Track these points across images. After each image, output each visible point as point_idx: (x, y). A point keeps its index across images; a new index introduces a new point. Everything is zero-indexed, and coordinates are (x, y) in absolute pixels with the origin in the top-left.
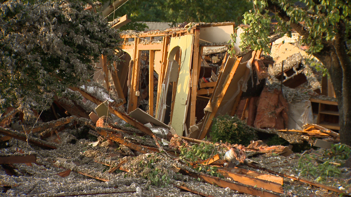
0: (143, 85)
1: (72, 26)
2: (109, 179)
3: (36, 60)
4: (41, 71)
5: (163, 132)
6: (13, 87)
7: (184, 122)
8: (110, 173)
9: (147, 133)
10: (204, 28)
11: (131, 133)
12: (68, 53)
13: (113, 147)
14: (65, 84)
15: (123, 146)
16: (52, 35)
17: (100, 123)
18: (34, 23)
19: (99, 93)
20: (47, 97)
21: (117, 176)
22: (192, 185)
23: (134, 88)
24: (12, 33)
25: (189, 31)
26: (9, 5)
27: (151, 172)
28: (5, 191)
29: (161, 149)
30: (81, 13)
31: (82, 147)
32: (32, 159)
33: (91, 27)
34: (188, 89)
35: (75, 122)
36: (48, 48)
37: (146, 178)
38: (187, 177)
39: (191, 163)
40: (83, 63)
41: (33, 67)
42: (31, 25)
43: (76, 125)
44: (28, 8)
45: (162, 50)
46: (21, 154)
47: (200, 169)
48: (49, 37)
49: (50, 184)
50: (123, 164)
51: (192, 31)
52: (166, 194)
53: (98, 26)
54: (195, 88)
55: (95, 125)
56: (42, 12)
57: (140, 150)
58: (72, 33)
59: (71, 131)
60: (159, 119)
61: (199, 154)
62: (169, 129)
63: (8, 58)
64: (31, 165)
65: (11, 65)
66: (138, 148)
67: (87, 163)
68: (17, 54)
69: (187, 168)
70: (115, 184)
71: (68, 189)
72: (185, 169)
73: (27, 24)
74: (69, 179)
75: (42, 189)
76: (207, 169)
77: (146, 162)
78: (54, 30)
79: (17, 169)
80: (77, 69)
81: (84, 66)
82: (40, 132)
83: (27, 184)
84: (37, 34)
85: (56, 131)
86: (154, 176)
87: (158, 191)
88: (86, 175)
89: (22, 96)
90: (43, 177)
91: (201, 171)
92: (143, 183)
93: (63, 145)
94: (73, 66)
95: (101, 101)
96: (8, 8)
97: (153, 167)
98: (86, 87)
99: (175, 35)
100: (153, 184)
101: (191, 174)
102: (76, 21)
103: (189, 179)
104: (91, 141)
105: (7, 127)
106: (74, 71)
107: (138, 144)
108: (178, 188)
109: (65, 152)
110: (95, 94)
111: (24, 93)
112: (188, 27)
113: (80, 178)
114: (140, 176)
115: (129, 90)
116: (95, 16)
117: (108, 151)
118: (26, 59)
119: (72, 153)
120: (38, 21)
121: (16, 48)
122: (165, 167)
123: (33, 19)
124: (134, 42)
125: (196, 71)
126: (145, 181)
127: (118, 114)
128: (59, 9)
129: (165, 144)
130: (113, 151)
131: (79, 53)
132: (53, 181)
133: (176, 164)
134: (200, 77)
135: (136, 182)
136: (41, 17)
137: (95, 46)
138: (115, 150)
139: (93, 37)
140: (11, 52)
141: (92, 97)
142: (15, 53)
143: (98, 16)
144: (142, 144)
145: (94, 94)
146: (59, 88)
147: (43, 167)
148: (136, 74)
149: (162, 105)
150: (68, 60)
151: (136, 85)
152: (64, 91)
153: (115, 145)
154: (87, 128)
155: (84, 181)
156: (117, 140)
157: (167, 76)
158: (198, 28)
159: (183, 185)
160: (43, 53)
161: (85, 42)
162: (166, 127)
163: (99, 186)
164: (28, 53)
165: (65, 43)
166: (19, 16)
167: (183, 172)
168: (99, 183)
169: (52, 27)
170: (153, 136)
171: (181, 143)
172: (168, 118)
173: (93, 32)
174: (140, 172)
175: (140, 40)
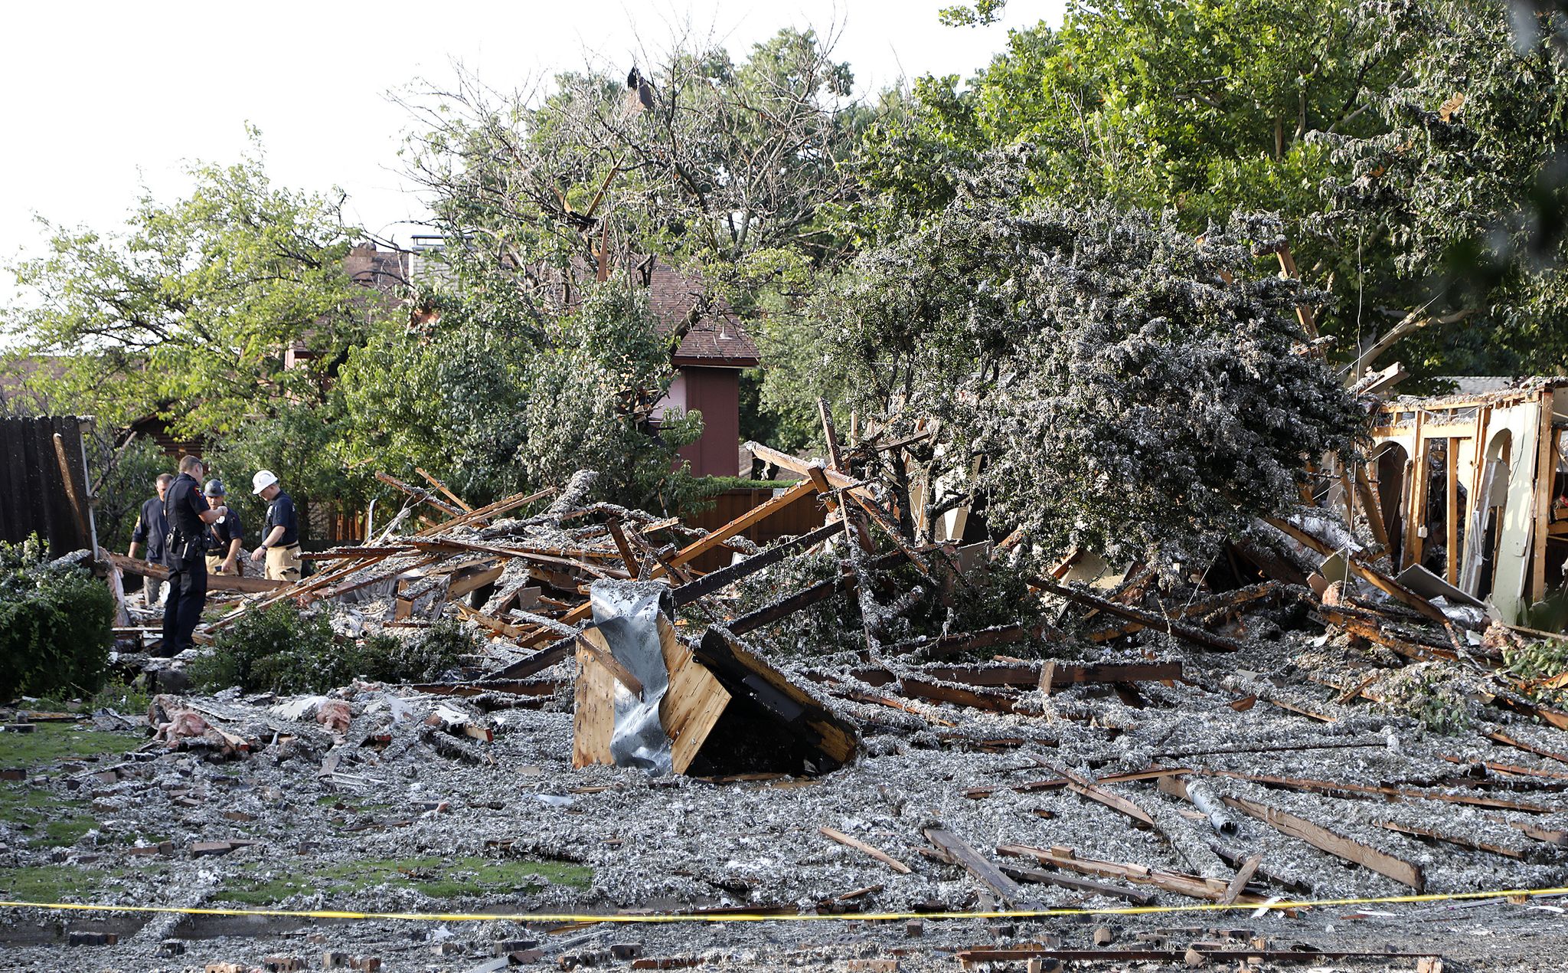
0: (1434, 513)
1: (1262, 388)
2: (1336, 716)
3: (1186, 463)
4: (1195, 485)
5: (1472, 616)
6: (1138, 519)
7: (1519, 594)
8: (1340, 703)
9: (1435, 618)
10: (1562, 390)
11: (1397, 618)
12: (1254, 445)
13: (1359, 647)
14: (1246, 512)
15: (1379, 647)
16: (1218, 407)
17: (1330, 597)
18: (1182, 383)
19: (1330, 532)
20: (1209, 539)
21: (1352, 711)
22: (1520, 732)
23: (1415, 521)
24: (1135, 405)
25: (1530, 396)
26: (1129, 349)
27: (1429, 703)
28: (1112, 739)
29: (1461, 653)
30: (1282, 363)
31: (1291, 647)
32: (1172, 672)
33: (1304, 390)
34: (1528, 523)
35: (1276, 593)
36: (1210, 435)
37: (1418, 716)
38: (1509, 714)
39: (1521, 684)
40: (1286, 468)
41: (1178, 478)
42: (1174, 388)
43: (1281, 599)
44: (1171, 352)
45: (1474, 438)
46: (1151, 662)
47: (1539, 697)
48: (1211, 413)
49: (1206, 724)
50: (1369, 684)
51: (1535, 396)
52: (1460, 751)
53: (1318, 387)
54: (1543, 520)
55: (1320, 600)
56: (1198, 359)
57: (1416, 655)
58: (1263, 404)
59: (1270, 614)
60: (1467, 590)
61: (1542, 665)
62: (1485, 608)
63: (1126, 460)
64: (1173, 685)
65: (1133, 473)
66: (1410, 649)
67: (1300, 682)
68: (1146, 450)
69: (1510, 694)
70: (1346, 727)
71: (1244, 738)
72: (1506, 697)
73: (1167, 386)
74: (1251, 716)
75: (1189, 735)
76: (1555, 697)
77: (1418, 681)
78: (1222, 399)
79: (1144, 692)
80: (1272, 481)
81: (1287, 474)
82: (1203, 615)
83: (1158, 724)
84: (1187, 407)
85: (1238, 614)
86: (1434, 711)
87: (1442, 744)
88: (1289, 707)
89: (1155, 539)
90: (1196, 710)
91: (1542, 700)
92: (1409, 725)
93: (1252, 643)
94: (1263, 473)
95: (1334, 550)
96: (1127, 353)
97: (1433, 692)
98: (1303, 519)
99: (1501, 404)
100: (1432, 729)
101: (1520, 709)
102: (1270, 377)
103: (1514, 719)
104: (1312, 635)
105: (1135, 604)
106: (1265, 485)
107: (1412, 641)
108: (1489, 737)
109: (1255, 657)
110: (1323, 533)
111: (1161, 531)
112: (1527, 386)
113: (1276, 713)
114: (1405, 712)
115: (1405, 525)
116: (1311, 366)
117: (1346, 656)
118: (1164, 460)
119: (1270, 660)
120: (1190, 379)
121: (1143, 437)
122: (1461, 692)
123: (1178, 375)
124: (1414, 421)
125: (1544, 481)
126: (1415, 722)
127: (1370, 577)
128: (1234, 353)
129: (1473, 642)
130: (1357, 656)
131: (1276, 445)
132: (1214, 718)
133: (1487, 688)
134: (1555, 495)
135: (1394, 723)
136: (1196, 372)
137: (1312, 431)
138: (1362, 654)
139: (1307, 412)
140: (1132, 445)
141: (1315, 539)
142: (1141, 448)
143: (1318, 367)
144: (1421, 642)
145: (1319, 533)
146: (1234, 520)
147: (1197, 689)
148: (1418, 489)
149: (1473, 556)
150: (1252, 462)
151: (1420, 514)
152: (1245, 527)
153: (1363, 643)
154: (1305, 607)
155: (1283, 721)
156: (1364, 633)
157: (1483, 494)
158: (1549, 389)
159: (1499, 732)
160: (1201, 448)
161: (1290, 423)
162: (1476, 606)
163: (1311, 731)
164: (1167, 448)
165: (1248, 425)
166: (1150, 370)
167: (1500, 702)
168: (1312, 725)
169: (1218, 391)
170: (1447, 625)
171: (1508, 638)
172: (1485, 585)
173: (1308, 401)
174: (1404, 701)
175: (1428, 417)
